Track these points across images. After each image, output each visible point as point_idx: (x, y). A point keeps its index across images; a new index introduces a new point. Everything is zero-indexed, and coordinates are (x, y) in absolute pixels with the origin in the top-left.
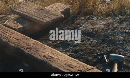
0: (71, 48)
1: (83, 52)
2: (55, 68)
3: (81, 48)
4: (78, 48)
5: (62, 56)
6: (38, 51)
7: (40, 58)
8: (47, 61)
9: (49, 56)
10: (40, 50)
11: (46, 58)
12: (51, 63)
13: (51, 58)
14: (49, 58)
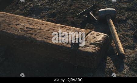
0: (45, 13)
1: (62, 14)
2: (41, 42)
3: (57, 10)
4: (54, 11)
5: (43, 24)
6: (10, 24)
7: (16, 33)
8: (28, 35)
9: (27, 28)
10: (12, 23)
11: (24, 31)
12: (33, 36)
13: (30, 30)
14: (29, 31)
